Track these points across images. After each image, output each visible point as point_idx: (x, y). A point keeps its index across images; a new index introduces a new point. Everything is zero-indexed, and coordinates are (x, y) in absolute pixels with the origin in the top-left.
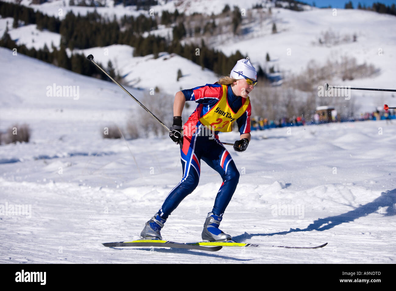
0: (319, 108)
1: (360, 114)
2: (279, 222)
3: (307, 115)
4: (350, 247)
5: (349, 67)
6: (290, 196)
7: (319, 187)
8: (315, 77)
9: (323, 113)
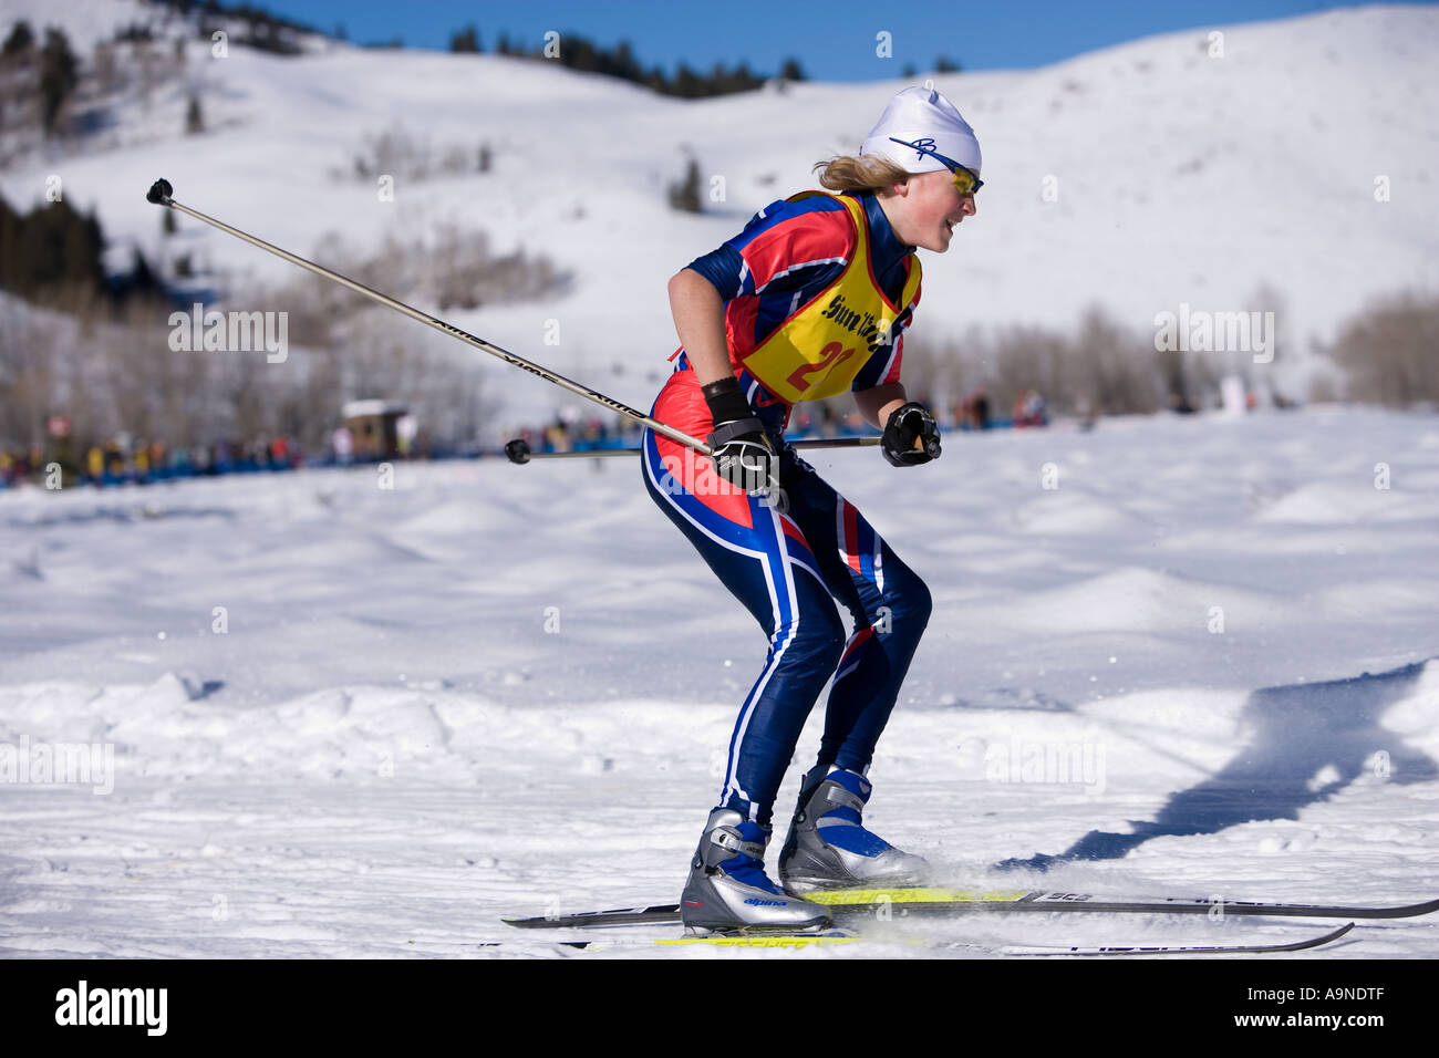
0: (356, 409)
1: (500, 430)
2: (173, 823)
3: (309, 431)
4: (421, 911)
5: (464, 261)
6: (217, 728)
7: (323, 693)
8: (339, 295)
9: (365, 426)
